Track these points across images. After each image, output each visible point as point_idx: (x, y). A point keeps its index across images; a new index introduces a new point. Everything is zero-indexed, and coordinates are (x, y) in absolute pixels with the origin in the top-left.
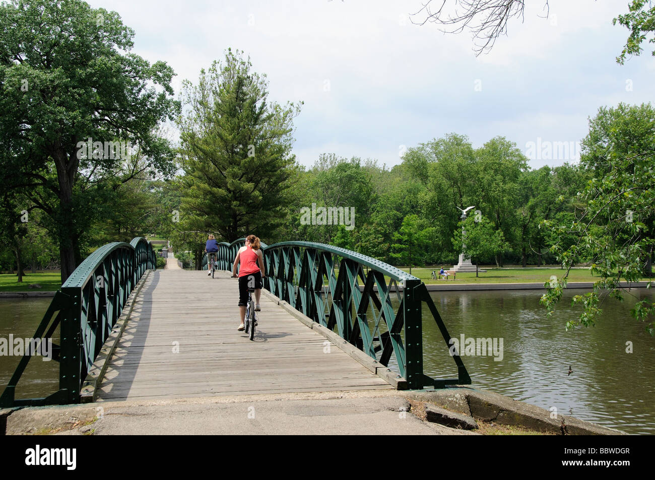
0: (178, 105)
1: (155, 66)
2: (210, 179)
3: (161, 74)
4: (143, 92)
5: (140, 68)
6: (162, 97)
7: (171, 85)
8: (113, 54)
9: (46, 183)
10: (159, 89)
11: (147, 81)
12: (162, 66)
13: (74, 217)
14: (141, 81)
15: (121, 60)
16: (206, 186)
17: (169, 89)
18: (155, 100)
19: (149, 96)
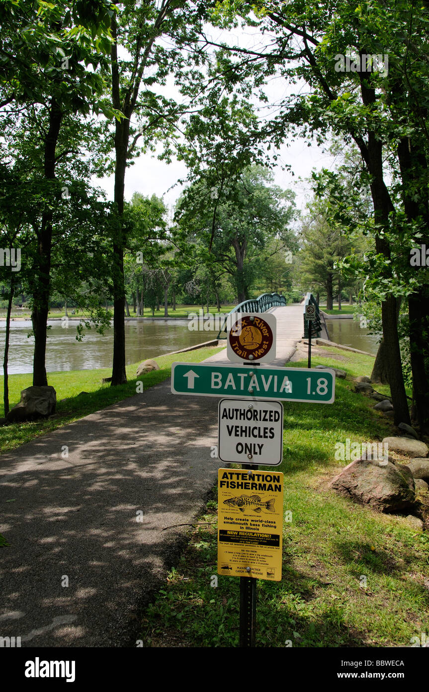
0: (299, 212)
1: (286, 191)
2: (314, 254)
3: (289, 196)
4: (280, 206)
5: (279, 193)
6: (290, 208)
7: (295, 201)
8: (263, 188)
9: (230, 259)
10: (289, 204)
11: (281, 200)
12: (289, 192)
13: (245, 277)
14: (278, 200)
15: (268, 190)
16: (312, 259)
17: (294, 204)
18: (286, 210)
19: (283, 208)
